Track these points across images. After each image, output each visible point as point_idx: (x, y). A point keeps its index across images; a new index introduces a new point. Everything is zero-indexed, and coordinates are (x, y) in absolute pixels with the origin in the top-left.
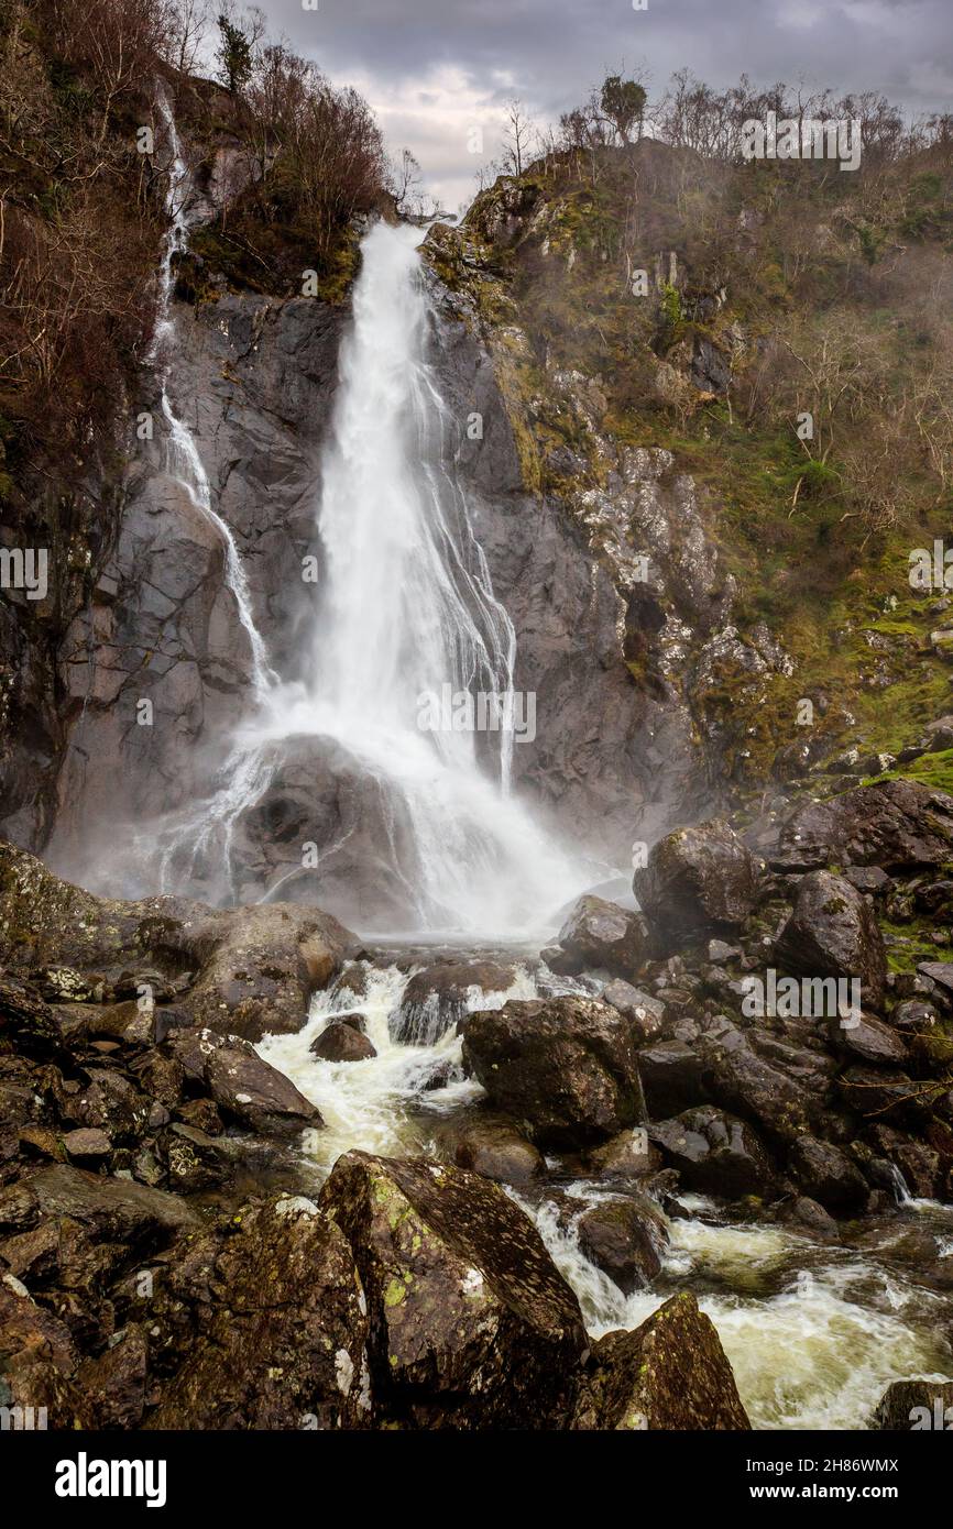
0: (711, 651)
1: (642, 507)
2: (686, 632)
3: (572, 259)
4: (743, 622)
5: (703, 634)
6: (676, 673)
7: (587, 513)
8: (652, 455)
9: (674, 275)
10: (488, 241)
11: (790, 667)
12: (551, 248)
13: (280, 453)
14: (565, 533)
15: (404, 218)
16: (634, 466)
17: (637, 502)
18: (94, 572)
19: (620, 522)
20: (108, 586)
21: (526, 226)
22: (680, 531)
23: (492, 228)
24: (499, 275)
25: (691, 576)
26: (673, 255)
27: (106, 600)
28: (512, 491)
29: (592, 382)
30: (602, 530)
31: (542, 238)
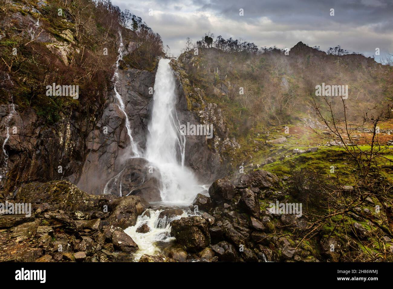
0: (224, 143)
1: (211, 115)
2: (219, 139)
3: (198, 67)
4: (230, 138)
5: (223, 140)
6: (217, 147)
7: (200, 115)
8: (213, 105)
9: (217, 72)
10: (182, 63)
11: (239, 147)
12: (194, 65)
13: (139, 100)
14: (196, 119)
15: (166, 58)
16: (210, 106)
17: (210, 113)
18: (96, 122)
19: (207, 117)
20: (99, 125)
21: (190, 61)
22: (218, 120)
23: (183, 61)
24: (184, 69)
25: (220, 128)
26: (217, 68)
27: (98, 128)
28: (186, 110)
29: (202, 90)
30: (203, 118)
31: (193, 63)
